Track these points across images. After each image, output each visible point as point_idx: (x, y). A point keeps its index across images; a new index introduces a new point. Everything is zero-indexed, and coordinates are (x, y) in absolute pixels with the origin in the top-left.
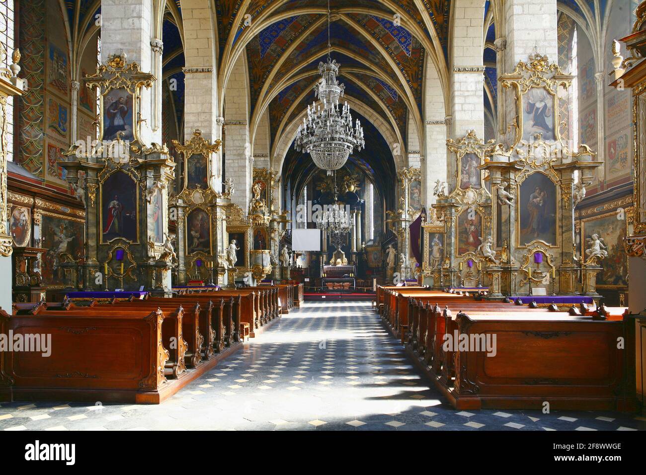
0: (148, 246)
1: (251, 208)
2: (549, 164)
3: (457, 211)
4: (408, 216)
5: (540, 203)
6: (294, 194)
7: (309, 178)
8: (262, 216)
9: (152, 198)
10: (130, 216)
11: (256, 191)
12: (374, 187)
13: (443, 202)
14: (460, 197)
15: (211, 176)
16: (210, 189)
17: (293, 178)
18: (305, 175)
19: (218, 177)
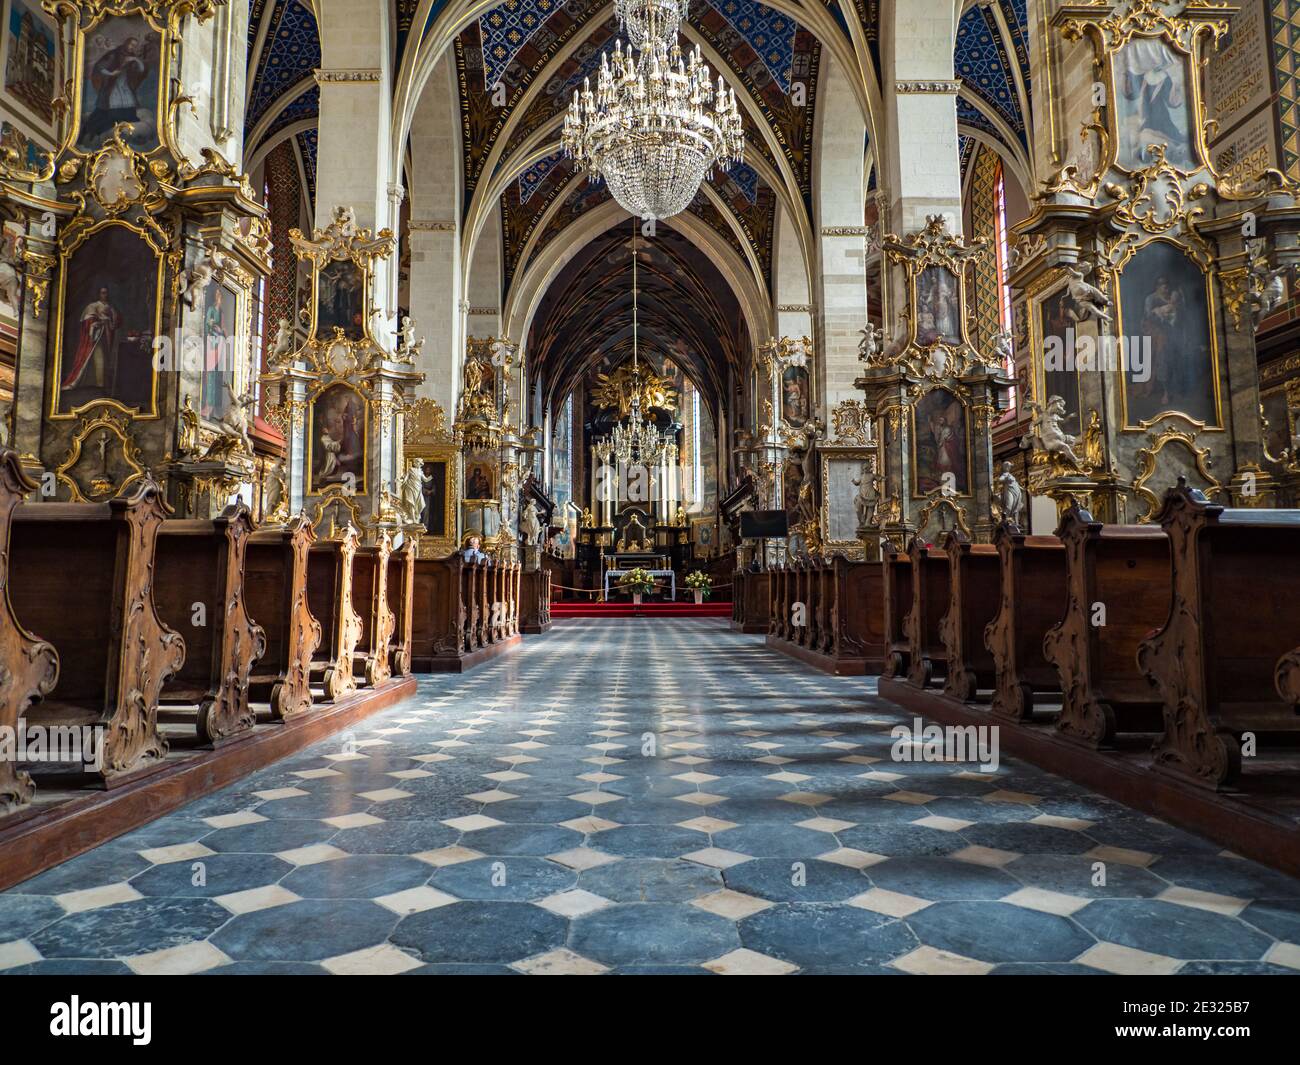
0: (181, 422)
1: (462, 408)
2: (1184, 220)
3: (910, 393)
4: (779, 440)
5: (1169, 318)
6: (549, 406)
7: (577, 378)
8: (485, 426)
9: (196, 292)
10: (136, 344)
11: (472, 373)
12: (701, 396)
13: (879, 374)
14: (917, 363)
15: (373, 312)
16: (369, 339)
17: (547, 370)
18: (568, 372)
19: (389, 318)
